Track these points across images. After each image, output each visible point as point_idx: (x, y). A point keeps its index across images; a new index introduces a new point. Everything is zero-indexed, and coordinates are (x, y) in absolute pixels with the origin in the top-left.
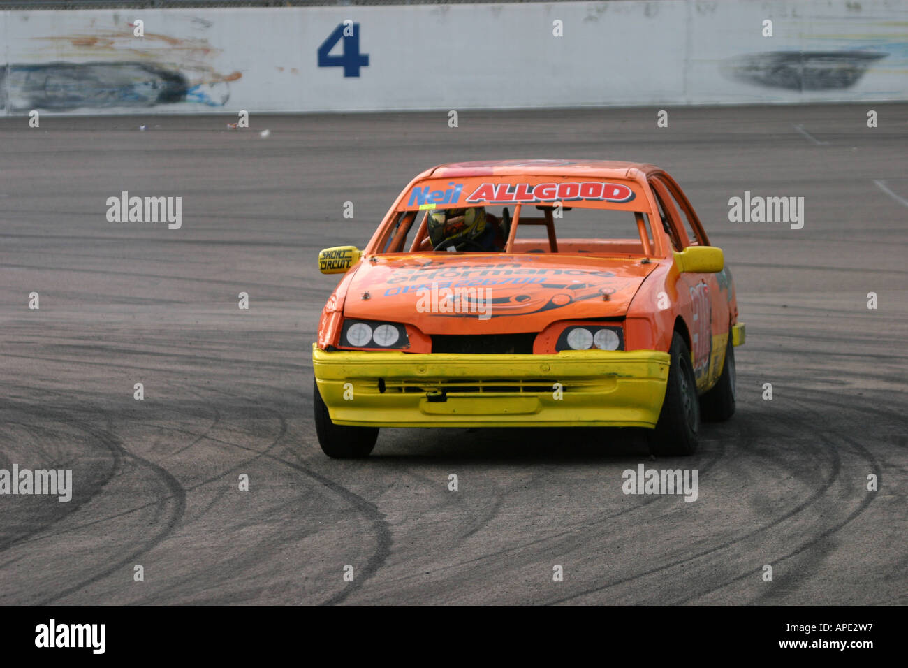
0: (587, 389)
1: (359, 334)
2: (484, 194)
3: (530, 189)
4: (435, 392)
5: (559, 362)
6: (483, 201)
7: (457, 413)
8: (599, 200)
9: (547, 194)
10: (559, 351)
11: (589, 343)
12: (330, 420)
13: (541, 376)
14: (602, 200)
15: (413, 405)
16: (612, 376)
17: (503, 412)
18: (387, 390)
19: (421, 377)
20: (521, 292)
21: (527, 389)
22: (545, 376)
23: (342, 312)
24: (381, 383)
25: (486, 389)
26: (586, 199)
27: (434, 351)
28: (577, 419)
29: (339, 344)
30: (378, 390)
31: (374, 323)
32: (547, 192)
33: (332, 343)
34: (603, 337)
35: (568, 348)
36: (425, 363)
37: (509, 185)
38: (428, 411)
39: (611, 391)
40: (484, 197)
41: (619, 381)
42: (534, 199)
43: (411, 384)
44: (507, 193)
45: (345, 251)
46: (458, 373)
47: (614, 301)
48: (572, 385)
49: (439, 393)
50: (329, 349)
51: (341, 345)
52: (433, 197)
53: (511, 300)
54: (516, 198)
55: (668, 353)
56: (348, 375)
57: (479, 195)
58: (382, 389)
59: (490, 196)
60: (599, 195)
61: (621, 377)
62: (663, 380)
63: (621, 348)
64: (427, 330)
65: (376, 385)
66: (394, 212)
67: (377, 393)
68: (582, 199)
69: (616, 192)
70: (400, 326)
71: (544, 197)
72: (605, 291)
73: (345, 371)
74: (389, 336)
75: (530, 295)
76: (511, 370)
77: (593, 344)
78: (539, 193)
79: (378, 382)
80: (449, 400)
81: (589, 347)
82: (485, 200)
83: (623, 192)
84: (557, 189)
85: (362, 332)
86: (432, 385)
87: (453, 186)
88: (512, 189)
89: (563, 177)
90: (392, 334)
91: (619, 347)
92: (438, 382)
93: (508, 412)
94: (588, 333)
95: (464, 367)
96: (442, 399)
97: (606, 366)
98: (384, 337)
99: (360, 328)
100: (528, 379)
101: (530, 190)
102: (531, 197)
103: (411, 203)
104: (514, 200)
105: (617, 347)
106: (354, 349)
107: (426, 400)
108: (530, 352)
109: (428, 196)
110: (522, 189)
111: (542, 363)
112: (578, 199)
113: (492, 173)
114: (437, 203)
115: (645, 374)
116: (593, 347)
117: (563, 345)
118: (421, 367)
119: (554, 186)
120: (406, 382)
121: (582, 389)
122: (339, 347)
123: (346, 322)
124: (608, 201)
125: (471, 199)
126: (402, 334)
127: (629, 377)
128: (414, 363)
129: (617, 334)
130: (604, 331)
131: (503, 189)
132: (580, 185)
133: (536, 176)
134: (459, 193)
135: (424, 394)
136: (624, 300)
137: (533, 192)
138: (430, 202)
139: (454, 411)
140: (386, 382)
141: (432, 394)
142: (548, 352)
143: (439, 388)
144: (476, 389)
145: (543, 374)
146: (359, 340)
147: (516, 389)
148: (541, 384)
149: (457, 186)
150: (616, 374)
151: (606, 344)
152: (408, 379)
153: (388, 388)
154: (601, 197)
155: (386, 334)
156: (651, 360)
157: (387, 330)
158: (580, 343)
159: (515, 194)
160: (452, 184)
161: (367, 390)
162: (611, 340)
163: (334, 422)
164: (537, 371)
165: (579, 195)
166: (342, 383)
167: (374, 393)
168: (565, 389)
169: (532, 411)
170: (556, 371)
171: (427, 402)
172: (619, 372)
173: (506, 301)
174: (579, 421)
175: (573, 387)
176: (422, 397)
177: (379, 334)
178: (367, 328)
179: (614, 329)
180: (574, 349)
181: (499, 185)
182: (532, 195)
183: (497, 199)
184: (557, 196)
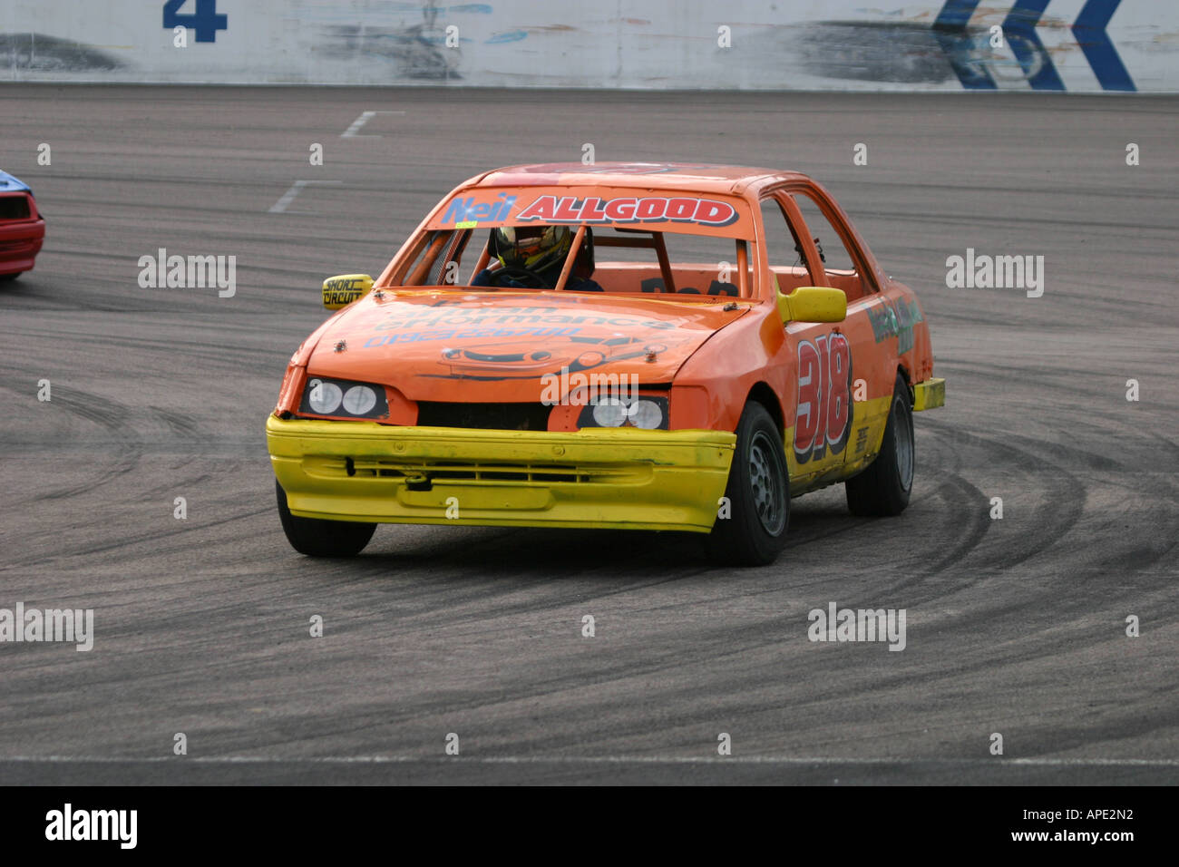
0: (615, 480)
1: (326, 398)
2: (541, 210)
3: (603, 204)
4: (418, 477)
5: (576, 443)
6: (538, 219)
8: (689, 221)
9: (622, 212)
10: (580, 429)
11: (622, 419)
12: (288, 510)
13: (553, 461)
14: (694, 222)
15: (388, 493)
16: (646, 464)
17: (504, 506)
18: (357, 473)
19: (399, 458)
20: (539, 348)
21: (537, 477)
22: (558, 461)
23: (306, 367)
24: (350, 464)
25: (484, 476)
26: (673, 221)
27: (421, 423)
28: (600, 519)
29: (300, 409)
30: (345, 473)
31: (345, 383)
32: (622, 209)
33: (289, 409)
34: (641, 410)
35: (594, 424)
36: (405, 438)
37: (576, 199)
38: (406, 502)
39: (647, 483)
40: (540, 214)
41: (656, 470)
42: (604, 219)
43: (388, 466)
44: (570, 209)
45: (354, 281)
46: (445, 454)
47: (661, 363)
48: (595, 473)
49: (423, 479)
50: (286, 416)
51: (302, 411)
52: (475, 212)
53: (524, 357)
54: (582, 217)
55: (735, 433)
56: (305, 452)
57: (534, 211)
58: (351, 472)
59: (548, 213)
60: (691, 215)
61: (658, 465)
62: (724, 469)
63: (664, 426)
64: (411, 394)
65: (342, 466)
66: (423, 231)
67: (343, 476)
68: (667, 220)
69: (714, 212)
70: (377, 387)
71: (620, 216)
72: (653, 349)
73: (302, 446)
74: (362, 401)
75: (550, 352)
76: (515, 451)
77: (627, 419)
78: (612, 211)
79: (345, 462)
80: (434, 488)
81: (622, 423)
82: (540, 217)
83: (724, 211)
84: (637, 205)
85: (330, 395)
86: (414, 468)
87: (504, 199)
88: (578, 205)
89: (648, 189)
90: (367, 399)
91: (661, 425)
92: (421, 465)
93: (513, 506)
94: (620, 405)
95: (453, 446)
96: (426, 487)
97: (640, 450)
98: (356, 402)
99: (328, 390)
100: (537, 463)
101: (601, 207)
102: (601, 215)
103: (446, 219)
104: (578, 219)
105: (658, 425)
106: (318, 416)
107: (405, 487)
108: (544, 428)
109: (469, 211)
110: (591, 203)
111: (554, 443)
112: (663, 220)
113: (557, 182)
114: (479, 220)
115: (691, 461)
116: (627, 424)
117: (588, 421)
118: (399, 443)
119: (634, 202)
120: (381, 463)
121: (609, 479)
122: (299, 414)
123: (307, 378)
124: (700, 223)
125: (524, 215)
126: (380, 398)
127: (670, 465)
128: (390, 438)
129: (661, 407)
130: (643, 402)
131: (567, 203)
132: (668, 201)
133: (613, 187)
134: (510, 206)
135: (402, 480)
136: (672, 362)
137: (604, 210)
138: (470, 218)
139: (441, 503)
140: (355, 463)
141: (413, 480)
142: (566, 429)
143: (423, 472)
144: (471, 475)
145: (556, 458)
146: (324, 405)
147: (523, 477)
148: (554, 471)
149: (509, 199)
150: (652, 461)
151: (645, 420)
152: (384, 459)
153: (360, 470)
154: (692, 218)
155: (360, 398)
156: (700, 443)
157: (361, 393)
158: (609, 418)
159: (581, 211)
160: (503, 194)
161: (332, 472)
162: (651, 415)
163: (293, 513)
164: (547, 454)
165: (664, 215)
166: (300, 461)
167: (341, 477)
168: (585, 479)
169: (541, 506)
170: (573, 454)
171: (406, 490)
172: (657, 459)
173: (518, 358)
174: (602, 522)
175: (597, 476)
176: (401, 484)
177: (351, 398)
178: (336, 389)
179: (655, 400)
180: (600, 426)
181: (563, 198)
182: (603, 213)
183: (556, 217)
184: (634, 216)
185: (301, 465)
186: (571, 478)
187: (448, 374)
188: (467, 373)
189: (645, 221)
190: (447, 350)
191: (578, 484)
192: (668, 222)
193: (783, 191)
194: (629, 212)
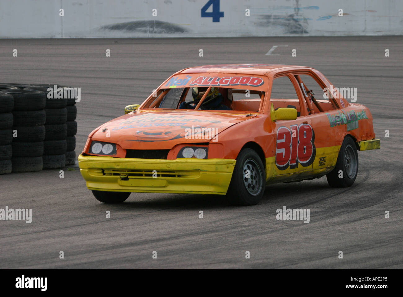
0: (188, 176)
1: (97, 148)
3: (219, 79)
4: (125, 176)
5: (174, 163)
6: (196, 84)
7: (133, 185)
8: (247, 85)
9: (225, 82)
10: (176, 159)
11: (192, 155)
13: (166, 170)
14: (248, 85)
15: (115, 181)
16: (198, 171)
17: (152, 186)
18: (106, 174)
19: (117, 169)
21: (163, 176)
22: (168, 170)
23: (91, 138)
24: (103, 171)
25: (146, 175)
27: (127, 157)
28: (183, 190)
29: (88, 152)
30: (102, 174)
31: (103, 143)
32: (225, 81)
33: (85, 152)
34: (199, 152)
35: (182, 157)
36: (119, 162)
37: (210, 77)
38: (121, 184)
39: (199, 177)
41: (201, 173)
42: (218, 85)
43: (116, 172)
44: (208, 81)
46: (132, 167)
49: (126, 176)
50: (84, 155)
52: (177, 82)
53: (162, 134)
54: (211, 84)
55: (236, 160)
56: (89, 167)
57: (196, 82)
58: (104, 174)
59: (200, 82)
61: (201, 171)
62: (231, 172)
63: (206, 158)
64: (124, 147)
65: (101, 172)
66: (159, 89)
67: (102, 175)
69: (256, 81)
70: (114, 145)
71: (224, 83)
73: (87, 165)
76: (154, 166)
77: (194, 155)
78: (221, 82)
79: (102, 170)
80: (130, 179)
81: (191, 156)
83: (259, 81)
84: (230, 80)
85: (98, 147)
86: (123, 172)
87: (188, 77)
88: (211, 79)
89: (236, 74)
90: (110, 148)
91: (205, 157)
92: (125, 171)
93: (154, 186)
94: (192, 150)
95: (134, 165)
96: (126, 179)
97: (195, 166)
98: (106, 149)
99: (98, 145)
101: (218, 80)
102: (217, 83)
104: (209, 85)
105: (204, 157)
106: (94, 155)
107: (120, 179)
108: (166, 158)
109: (175, 82)
110: (215, 79)
111: (168, 163)
112: (238, 85)
113: (206, 71)
114: (177, 85)
115: (214, 170)
116: (194, 157)
117: (180, 156)
118: (117, 164)
119: (229, 78)
120: (113, 171)
121: (186, 176)
122: (88, 154)
123: (92, 142)
124: (250, 86)
125: (192, 83)
126: (114, 148)
127: (206, 171)
128: (114, 162)
129: (206, 151)
130: (200, 149)
131: (208, 78)
132: (241, 78)
133: (224, 73)
134: (189, 80)
135: (119, 177)
139: (132, 185)
140: (105, 171)
141: (123, 177)
142: (173, 159)
143: (126, 174)
144: (142, 175)
145: (167, 169)
146: (96, 150)
148: (168, 174)
149: (189, 77)
150: (199, 170)
151: (200, 156)
152: (114, 170)
154: (248, 84)
155: (108, 148)
156: (217, 163)
157: (108, 146)
158: (188, 155)
159: (211, 82)
160: (187, 76)
161: (98, 174)
162: (202, 154)
163: (88, 188)
164: (165, 167)
165: (238, 83)
166: (87, 170)
167: (101, 176)
168: (179, 176)
169: (164, 186)
170: (173, 168)
171: (121, 180)
172: (201, 169)
173: (160, 134)
174: (184, 191)
175: (182, 175)
176: (119, 178)
177: (105, 148)
178: (100, 145)
179: (204, 148)
180: (184, 158)
181: (207, 77)
182: (218, 82)
183: (202, 84)
184: (228, 83)
185: (87, 172)
186: (174, 176)
187: (136, 140)
188: (142, 139)
189: (231, 85)
190: (138, 131)
191: (176, 178)
192: (240, 85)
193: (291, 74)
194: (227, 82)
